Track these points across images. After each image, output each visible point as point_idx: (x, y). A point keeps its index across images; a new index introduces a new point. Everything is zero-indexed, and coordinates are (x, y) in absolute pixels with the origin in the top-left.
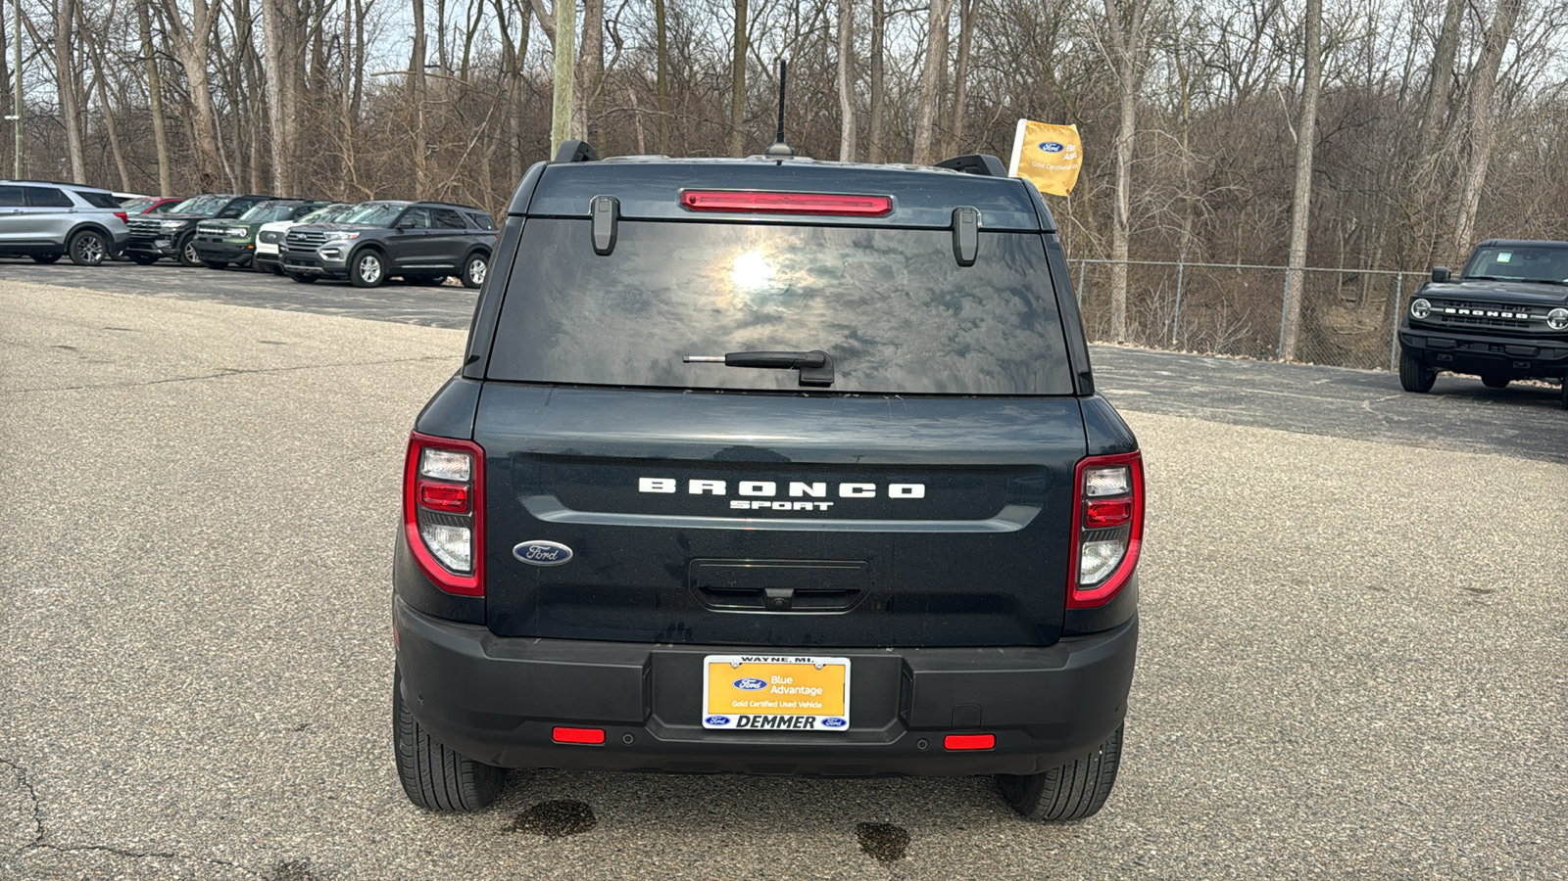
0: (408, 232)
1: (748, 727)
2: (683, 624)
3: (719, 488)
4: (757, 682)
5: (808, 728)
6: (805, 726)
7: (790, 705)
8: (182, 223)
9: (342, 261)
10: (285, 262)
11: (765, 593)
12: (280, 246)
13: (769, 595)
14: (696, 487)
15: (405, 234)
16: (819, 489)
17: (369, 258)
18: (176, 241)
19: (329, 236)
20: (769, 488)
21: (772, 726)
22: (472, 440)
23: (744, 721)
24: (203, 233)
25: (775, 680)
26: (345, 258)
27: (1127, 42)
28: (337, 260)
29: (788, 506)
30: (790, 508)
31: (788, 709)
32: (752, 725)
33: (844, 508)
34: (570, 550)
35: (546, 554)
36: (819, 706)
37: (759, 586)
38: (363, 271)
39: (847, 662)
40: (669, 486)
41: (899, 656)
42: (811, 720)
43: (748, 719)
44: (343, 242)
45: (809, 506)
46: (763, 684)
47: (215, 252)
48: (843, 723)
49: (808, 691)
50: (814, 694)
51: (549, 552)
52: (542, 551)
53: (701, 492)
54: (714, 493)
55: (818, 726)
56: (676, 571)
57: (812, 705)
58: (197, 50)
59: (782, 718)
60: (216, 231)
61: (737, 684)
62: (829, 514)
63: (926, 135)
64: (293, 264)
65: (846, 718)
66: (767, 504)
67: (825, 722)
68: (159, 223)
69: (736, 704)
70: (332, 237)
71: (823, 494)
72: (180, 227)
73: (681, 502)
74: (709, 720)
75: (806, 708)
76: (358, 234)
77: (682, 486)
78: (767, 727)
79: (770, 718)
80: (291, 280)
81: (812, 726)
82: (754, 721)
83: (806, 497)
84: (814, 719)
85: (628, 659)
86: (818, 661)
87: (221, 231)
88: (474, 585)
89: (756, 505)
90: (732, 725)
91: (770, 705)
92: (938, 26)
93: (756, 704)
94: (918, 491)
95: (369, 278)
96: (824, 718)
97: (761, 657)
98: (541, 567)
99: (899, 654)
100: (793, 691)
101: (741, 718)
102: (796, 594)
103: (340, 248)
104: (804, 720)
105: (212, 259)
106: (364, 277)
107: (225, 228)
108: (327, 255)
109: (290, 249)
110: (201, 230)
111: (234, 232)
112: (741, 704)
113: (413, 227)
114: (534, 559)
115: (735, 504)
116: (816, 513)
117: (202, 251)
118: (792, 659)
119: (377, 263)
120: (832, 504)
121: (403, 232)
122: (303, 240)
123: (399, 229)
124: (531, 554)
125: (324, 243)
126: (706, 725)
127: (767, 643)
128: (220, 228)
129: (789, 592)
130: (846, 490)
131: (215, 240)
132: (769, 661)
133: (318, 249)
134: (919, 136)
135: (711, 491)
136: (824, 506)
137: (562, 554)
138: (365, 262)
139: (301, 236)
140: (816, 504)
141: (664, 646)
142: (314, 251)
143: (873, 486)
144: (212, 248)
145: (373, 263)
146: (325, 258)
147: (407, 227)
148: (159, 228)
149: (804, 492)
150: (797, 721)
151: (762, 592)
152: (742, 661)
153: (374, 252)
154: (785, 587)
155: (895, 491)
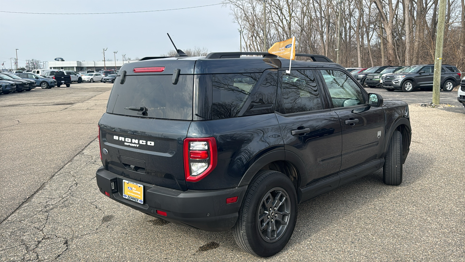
0: (423, 74)
4: (131, 188)
7: (135, 195)
8: (364, 75)
9: (399, 84)
10: (384, 85)
11: (131, 166)
12: (383, 81)
15: (422, 75)
17: (408, 83)
18: (362, 80)
19: (396, 77)
20: (130, 140)
24: (368, 78)
25: (133, 188)
26: (400, 83)
28: (398, 84)
30: (133, 145)
36: (139, 196)
37: (130, 164)
38: (406, 87)
40: (117, 138)
42: (138, 199)
44: (400, 78)
45: (135, 145)
47: (371, 83)
48: (142, 202)
50: (138, 193)
56: (119, 158)
58: (389, 25)
59: (134, 198)
60: (371, 77)
61: (128, 188)
62: (138, 148)
64: (386, 86)
67: (140, 201)
68: (358, 76)
69: (127, 193)
70: (397, 77)
71: (137, 143)
72: (363, 76)
73: (119, 142)
74: (124, 196)
76: (405, 76)
77: (119, 138)
80: (386, 90)
82: (130, 197)
86: (139, 185)
87: (372, 77)
89: (128, 144)
90: (127, 198)
93: (130, 194)
94: (153, 144)
95: (408, 89)
100: (135, 192)
102: (135, 167)
103: (399, 80)
105: (370, 85)
106: (406, 89)
107: (373, 76)
108: (395, 83)
109: (385, 81)
110: (368, 77)
111: (376, 77)
113: (424, 72)
115: (126, 144)
117: (368, 83)
118: (135, 183)
119: (411, 84)
121: (421, 74)
122: (388, 79)
123: (420, 74)
125: (394, 79)
128: (372, 76)
130: (141, 142)
131: (371, 80)
132: (132, 183)
133: (392, 81)
136: (138, 146)
138: (407, 84)
139: (388, 77)
142: (391, 82)
143: (145, 141)
144: (370, 82)
145: (410, 84)
146: (394, 83)
147: (422, 73)
148: (358, 77)
149: (135, 142)
153: (411, 81)
154: (133, 165)
155: (149, 143)
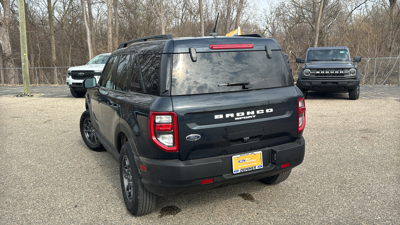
1: (243, 171)
2: (225, 150)
3: (232, 115)
4: (243, 160)
5: (255, 169)
6: (254, 169)
7: (250, 164)
11: (244, 139)
13: (245, 139)
14: (227, 116)
16: (253, 113)
20: (243, 114)
21: (248, 170)
22: (173, 111)
23: (242, 170)
25: (247, 159)
27: (160, 11)
29: (247, 117)
30: (247, 118)
31: (250, 165)
32: (244, 171)
33: (258, 116)
34: (200, 136)
35: (194, 138)
36: (256, 163)
37: (242, 137)
39: (261, 152)
40: (221, 116)
41: (271, 149)
42: (255, 167)
43: (242, 169)
45: (251, 117)
46: (244, 161)
48: (262, 166)
49: (254, 160)
50: (255, 161)
51: (195, 137)
52: (194, 137)
53: (228, 117)
54: (231, 117)
55: (257, 168)
56: (225, 137)
57: (255, 164)
59: (249, 168)
61: (239, 162)
62: (255, 118)
63: (110, 35)
65: (262, 165)
66: (243, 118)
67: (258, 167)
69: (239, 167)
71: (254, 114)
73: (225, 120)
74: (234, 172)
75: (254, 164)
77: (224, 116)
78: (247, 170)
79: (247, 168)
81: (255, 168)
82: (244, 170)
83: (251, 115)
84: (256, 167)
85: (218, 160)
86: (255, 153)
88: (176, 149)
89: (240, 118)
90: (239, 172)
91: (246, 165)
92: (110, 7)
93: (243, 166)
94: (272, 110)
96: (258, 166)
97: (244, 154)
98: (193, 141)
99: (270, 148)
100: (250, 161)
101: (241, 170)
102: (250, 138)
104: (254, 167)
112: (240, 166)
114: (192, 139)
115: (236, 119)
116: (253, 118)
118: (250, 153)
120: (256, 116)
124: (191, 138)
126: (234, 173)
127: (243, 151)
129: (249, 138)
130: (258, 112)
132: (246, 155)
134: (109, 36)
135: (231, 116)
136: (254, 116)
137: (198, 137)
140: (253, 116)
141: (221, 156)
143: (263, 110)
149: (250, 114)
150: (252, 168)
151: (243, 139)
152: (240, 156)
154: (247, 137)
155: (267, 111)
